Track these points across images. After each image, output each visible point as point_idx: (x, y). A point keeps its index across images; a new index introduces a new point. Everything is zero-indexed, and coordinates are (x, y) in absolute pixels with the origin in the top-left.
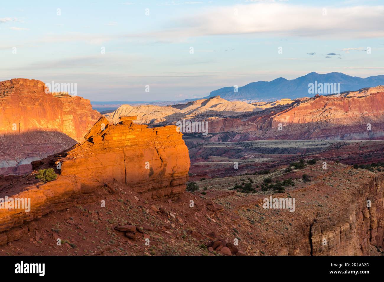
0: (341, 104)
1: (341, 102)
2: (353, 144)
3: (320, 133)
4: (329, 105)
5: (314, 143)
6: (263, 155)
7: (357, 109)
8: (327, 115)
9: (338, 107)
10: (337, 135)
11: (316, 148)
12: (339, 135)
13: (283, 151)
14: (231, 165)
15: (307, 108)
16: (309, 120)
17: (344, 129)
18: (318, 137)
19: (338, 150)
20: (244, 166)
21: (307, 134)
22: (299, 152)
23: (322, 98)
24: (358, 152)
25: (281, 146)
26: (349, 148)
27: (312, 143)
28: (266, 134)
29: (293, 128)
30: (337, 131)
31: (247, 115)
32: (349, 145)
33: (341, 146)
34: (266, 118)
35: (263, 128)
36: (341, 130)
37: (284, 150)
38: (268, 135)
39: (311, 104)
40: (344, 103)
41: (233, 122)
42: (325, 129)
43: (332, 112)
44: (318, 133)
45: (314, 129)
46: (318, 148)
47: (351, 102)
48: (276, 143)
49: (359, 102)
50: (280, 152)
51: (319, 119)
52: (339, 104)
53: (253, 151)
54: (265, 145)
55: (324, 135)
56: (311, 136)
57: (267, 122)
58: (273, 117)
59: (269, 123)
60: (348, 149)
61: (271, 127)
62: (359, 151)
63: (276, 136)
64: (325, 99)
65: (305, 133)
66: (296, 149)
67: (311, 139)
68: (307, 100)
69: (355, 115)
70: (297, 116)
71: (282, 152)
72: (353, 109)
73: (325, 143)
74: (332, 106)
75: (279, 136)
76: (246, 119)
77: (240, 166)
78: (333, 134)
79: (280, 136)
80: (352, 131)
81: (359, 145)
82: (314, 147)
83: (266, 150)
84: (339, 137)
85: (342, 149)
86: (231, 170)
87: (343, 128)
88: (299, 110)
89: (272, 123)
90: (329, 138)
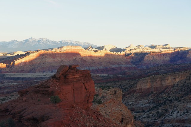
0: (51, 55)
4: (45, 55)
5: (39, 75)
6: (12, 81)
8: (44, 60)
9: (49, 56)
11: (40, 78)
15: (33, 56)
16: (34, 62)
18: (39, 72)
25: (21, 76)
27: (38, 75)
28: (11, 70)
29: (26, 67)
30: (49, 68)
34: (11, 61)
35: (10, 66)
37: (23, 79)
39: (36, 54)
42: (43, 67)
43: (47, 58)
44: (40, 69)
45: (37, 67)
46: (42, 77)
47: (56, 54)
48: (18, 75)
51: (40, 62)
53: (6, 79)
54: (13, 76)
55: (42, 71)
58: (15, 61)
61: (14, 66)
63: (16, 71)
65: (33, 69)
66: (30, 78)
67: (35, 72)
68: (33, 52)
69: (58, 60)
70: (28, 61)
73: (45, 75)
74: (47, 56)
75: (18, 71)
78: (47, 70)
82: (39, 77)
83: (13, 78)
84: (50, 72)
87: (52, 67)
88: (29, 57)
89: (15, 64)
90: (45, 72)
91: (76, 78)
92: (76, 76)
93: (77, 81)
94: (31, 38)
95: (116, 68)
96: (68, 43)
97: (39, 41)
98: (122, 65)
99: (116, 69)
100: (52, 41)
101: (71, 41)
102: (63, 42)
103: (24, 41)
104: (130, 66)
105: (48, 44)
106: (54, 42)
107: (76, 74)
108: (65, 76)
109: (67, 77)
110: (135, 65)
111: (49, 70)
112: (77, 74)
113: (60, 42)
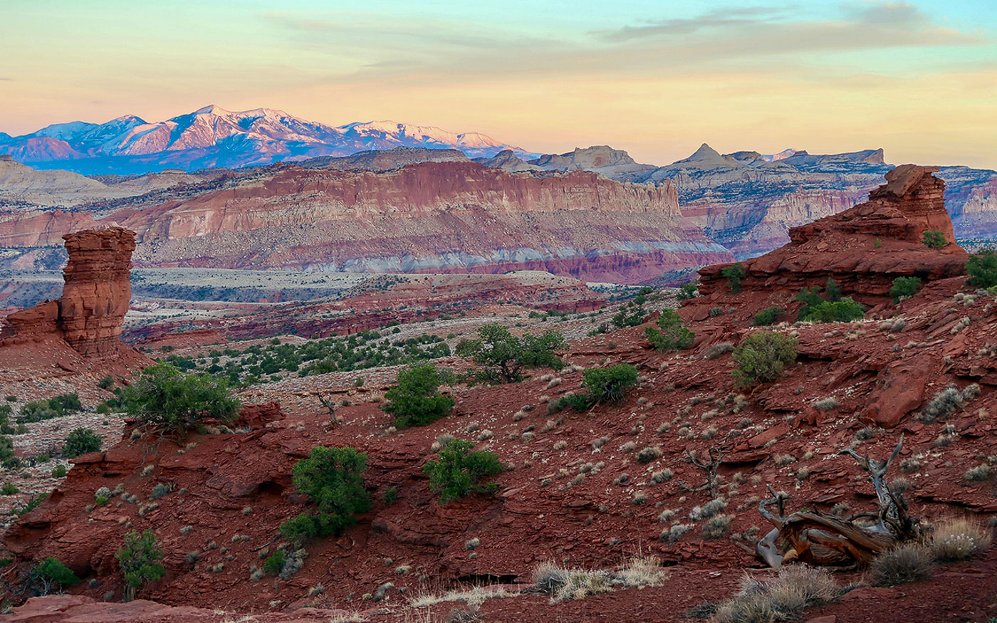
0: (337, 187)
1: (337, 183)
2: (416, 280)
3: (288, 254)
4: (310, 189)
5: (292, 278)
6: (181, 301)
7: (373, 200)
8: (304, 213)
9: (329, 194)
10: (329, 261)
12: (332, 261)
13: (224, 295)
14: (129, 323)
15: (255, 192)
16: (260, 222)
17: (345, 246)
18: (284, 265)
19: (383, 293)
20: (163, 325)
21: (255, 257)
22: (265, 297)
23: (293, 172)
24: (430, 299)
25: (216, 283)
26: (409, 289)
27: (287, 277)
28: (155, 254)
29: (221, 241)
30: (328, 251)
31: (99, 206)
32: (409, 282)
33: (388, 284)
34: (154, 215)
35: (148, 238)
36: (338, 249)
37: (225, 293)
38: (160, 256)
39: (266, 183)
40: (344, 185)
41: (73, 222)
42: (300, 246)
43: (316, 204)
44: (284, 254)
45: (274, 244)
46: (309, 289)
47: (361, 184)
49: (379, 184)
50: (216, 297)
51: (286, 220)
52: (334, 187)
53: (146, 293)
54: (174, 279)
55: (297, 262)
56: (266, 261)
57: (158, 224)
58: (171, 212)
59: (161, 227)
60: (408, 291)
61: (167, 238)
62: (433, 297)
63: (179, 260)
64: (299, 173)
65: (252, 254)
66: (255, 291)
67: (265, 268)
68: (257, 175)
69: (369, 215)
70: (231, 214)
71: (221, 297)
72: (365, 200)
73: (319, 278)
74: (316, 191)
75: (187, 260)
76: (102, 215)
77: (155, 325)
78: (320, 259)
79: (191, 259)
80: (363, 254)
81: (431, 283)
82: (296, 287)
83: (179, 291)
84: (333, 266)
85: (393, 292)
86: (128, 335)
87: (342, 244)
88: (236, 197)
89: (171, 228)
90: (310, 268)
91: (934, 199)
92: (933, 196)
93: (934, 209)
94: (208, 110)
95: (637, 258)
96: (384, 134)
97: (245, 124)
98: (666, 244)
99: (638, 261)
100: (310, 126)
101: (399, 126)
102: (358, 129)
103: (174, 120)
104: (703, 248)
105: (289, 137)
106: (318, 128)
107: (934, 191)
108: (914, 194)
109: (920, 197)
110: (724, 245)
111: (327, 258)
112: (936, 191)
113: (346, 130)
